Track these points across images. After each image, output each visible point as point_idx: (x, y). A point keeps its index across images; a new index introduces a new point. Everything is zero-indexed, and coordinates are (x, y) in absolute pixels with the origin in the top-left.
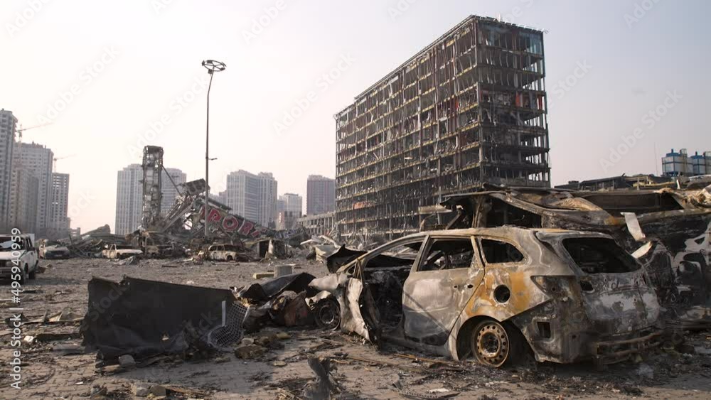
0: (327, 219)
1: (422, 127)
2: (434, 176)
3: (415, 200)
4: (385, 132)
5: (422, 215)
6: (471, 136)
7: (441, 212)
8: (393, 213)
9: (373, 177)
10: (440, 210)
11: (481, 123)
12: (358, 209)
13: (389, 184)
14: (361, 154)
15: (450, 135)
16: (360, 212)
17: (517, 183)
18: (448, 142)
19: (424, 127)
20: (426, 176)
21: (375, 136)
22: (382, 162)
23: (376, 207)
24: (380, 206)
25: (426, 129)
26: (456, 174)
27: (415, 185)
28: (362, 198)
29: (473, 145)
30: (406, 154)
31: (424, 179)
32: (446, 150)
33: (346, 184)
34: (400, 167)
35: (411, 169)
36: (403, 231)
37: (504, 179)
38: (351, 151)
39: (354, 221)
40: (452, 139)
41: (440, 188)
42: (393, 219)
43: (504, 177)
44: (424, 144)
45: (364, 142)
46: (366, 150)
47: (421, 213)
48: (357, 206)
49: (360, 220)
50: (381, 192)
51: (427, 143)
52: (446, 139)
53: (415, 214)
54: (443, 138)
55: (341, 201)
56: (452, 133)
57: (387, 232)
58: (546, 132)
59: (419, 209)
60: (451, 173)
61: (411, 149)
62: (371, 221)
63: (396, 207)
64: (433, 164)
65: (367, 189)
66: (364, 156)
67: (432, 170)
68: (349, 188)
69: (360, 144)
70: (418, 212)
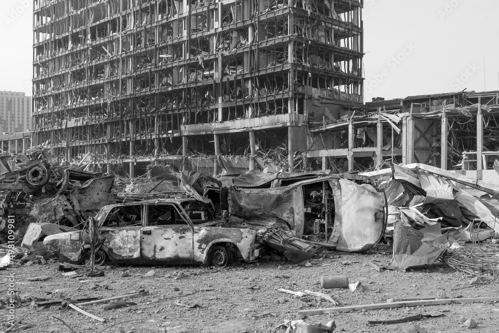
0: (13, 142)
1: (190, 12)
2: (210, 82)
3: (175, 116)
4: (124, 17)
5: (187, 137)
6: (275, 26)
7: (221, 132)
8: (136, 132)
9: (102, 82)
10: (218, 129)
11: (293, 8)
12: (73, 128)
13: (129, 91)
14: (80, 47)
15: (239, 25)
16: (77, 132)
17: (330, 96)
18: (235, 35)
19: (194, 12)
20: (196, 81)
21: (106, 23)
22: (118, 60)
23: (106, 124)
24: (112, 124)
25: (196, 15)
26: (247, 79)
27: (176, 95)
28: (80, 112)
29: (279, 39)
30: (161, 50)
31: (192, 86)
32: (232, 46)
33: (50, 91)
34: (149, 68)
35: (168, 72)
36: (153, 159)
37: (315, 89)
38: (61, 43)
39: (68, 145)
40: (243, 32)
41: (220, 99)
42: (137, 142)
43: (316, 87)
44: (193, 37)
45: (85, 31)
46: (89, 42)
47: (186, 134)
48: (72, 123)
49: (78, 143)
50: (115, 103)
51: (200, 35)
52: (231, 31)
53: (176, 135)
54: (227, 29)
55: (42, 116)
56: (244, 22)
57: (126, 161)
58: (360, 32)
59: (182, 128)
60: (239, 78)
61: (170, 43)
62: (97, 145)
63: (142, 125)
64: (209, 65)
65: (90, 99)
66: (85, 50)
67: (206, 73)
68: (57, 97)
69: (78, 33)
70: (181, 132)
